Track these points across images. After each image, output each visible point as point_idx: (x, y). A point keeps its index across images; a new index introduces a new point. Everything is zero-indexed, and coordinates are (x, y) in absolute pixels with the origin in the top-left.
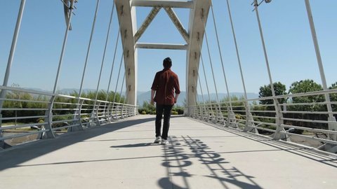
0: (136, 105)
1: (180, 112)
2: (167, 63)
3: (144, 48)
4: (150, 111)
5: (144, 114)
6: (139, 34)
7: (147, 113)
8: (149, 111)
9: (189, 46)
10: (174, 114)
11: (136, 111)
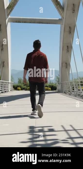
0: (10, 81)
1: (53, 88)
2: (37, 44)
3: (17, 22)
4: (25, 87)
5: (18, 90)
6: (11, 7)
7: (22, 89)
8: (23, 87)
9: (64, 20)
10: (47, 90)
11: (10, 87)
